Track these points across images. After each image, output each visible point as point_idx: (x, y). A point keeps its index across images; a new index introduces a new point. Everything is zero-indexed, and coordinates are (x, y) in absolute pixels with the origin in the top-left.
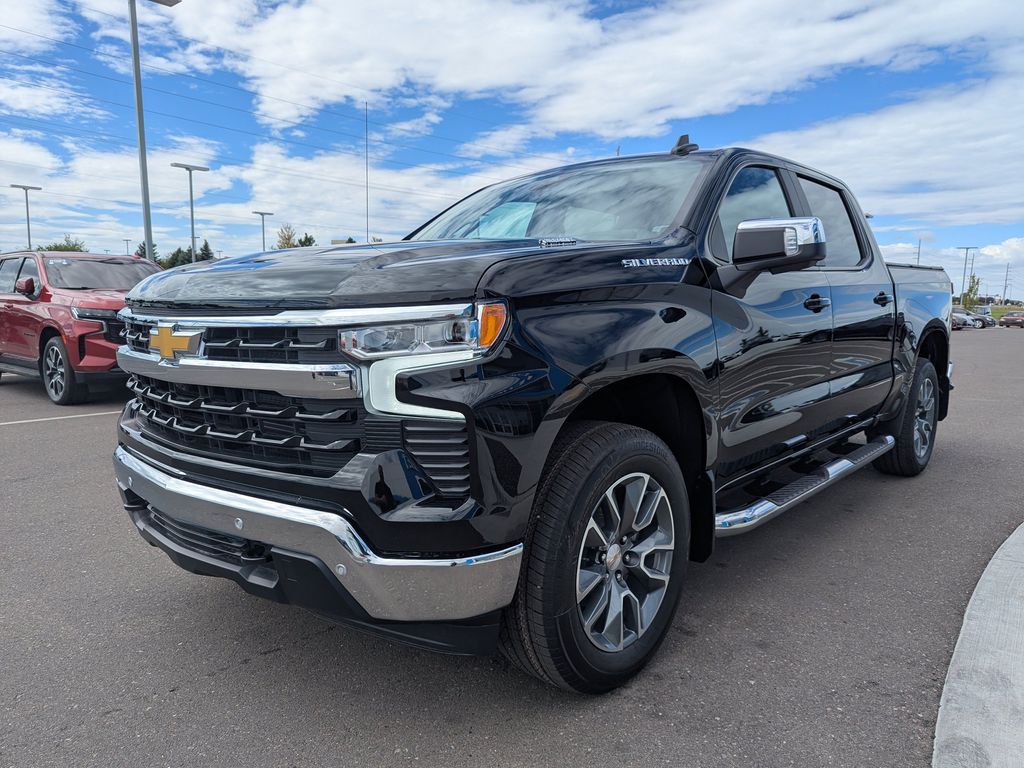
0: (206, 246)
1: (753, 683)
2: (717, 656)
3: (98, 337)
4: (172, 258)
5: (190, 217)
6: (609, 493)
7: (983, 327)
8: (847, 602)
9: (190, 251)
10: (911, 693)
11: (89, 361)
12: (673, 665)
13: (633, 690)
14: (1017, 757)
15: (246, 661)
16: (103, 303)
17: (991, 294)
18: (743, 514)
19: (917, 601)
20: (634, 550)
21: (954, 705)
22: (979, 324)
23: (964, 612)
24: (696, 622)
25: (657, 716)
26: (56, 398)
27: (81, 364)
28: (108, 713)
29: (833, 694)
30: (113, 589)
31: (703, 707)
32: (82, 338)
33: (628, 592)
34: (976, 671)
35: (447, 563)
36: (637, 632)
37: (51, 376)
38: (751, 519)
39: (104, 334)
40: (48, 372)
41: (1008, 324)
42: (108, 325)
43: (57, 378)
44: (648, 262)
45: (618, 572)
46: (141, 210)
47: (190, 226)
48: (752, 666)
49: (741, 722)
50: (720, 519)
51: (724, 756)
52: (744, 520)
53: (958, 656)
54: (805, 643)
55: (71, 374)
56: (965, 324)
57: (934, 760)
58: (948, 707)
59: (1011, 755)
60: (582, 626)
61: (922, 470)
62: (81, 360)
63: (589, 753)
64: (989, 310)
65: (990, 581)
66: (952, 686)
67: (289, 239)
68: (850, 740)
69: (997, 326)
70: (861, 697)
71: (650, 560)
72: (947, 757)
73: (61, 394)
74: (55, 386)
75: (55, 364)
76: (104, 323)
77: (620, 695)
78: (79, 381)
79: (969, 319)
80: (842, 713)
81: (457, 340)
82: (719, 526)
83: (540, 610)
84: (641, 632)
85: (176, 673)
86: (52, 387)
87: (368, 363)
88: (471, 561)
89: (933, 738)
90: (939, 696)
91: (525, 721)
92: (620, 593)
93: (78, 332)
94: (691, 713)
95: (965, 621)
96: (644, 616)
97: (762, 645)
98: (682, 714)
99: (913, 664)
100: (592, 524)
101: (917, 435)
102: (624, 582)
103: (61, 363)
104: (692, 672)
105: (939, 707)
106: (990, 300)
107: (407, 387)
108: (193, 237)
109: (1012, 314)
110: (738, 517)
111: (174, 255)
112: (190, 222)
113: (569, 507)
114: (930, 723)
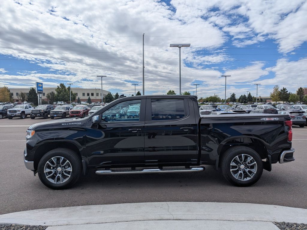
6: (52, 159)
33: (59, 175)
44: (69, 124)
45: (60, 172)
67: (277, 90)
84: (61, 182)
100: (48, 162)
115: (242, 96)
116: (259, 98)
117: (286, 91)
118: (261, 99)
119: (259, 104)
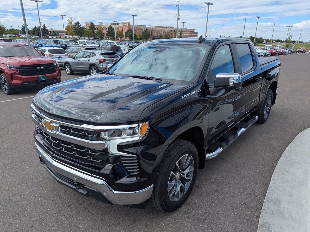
0: (44, 25)
1: (213, 205)
2: (205, 195)
3: (17, 74)
4: (34, 30)
5: (38, 14)
6: (177, 163)
7: (291, 53)
8: (240, 175)
9: (39, 27)
10: (254, 207)
11: (14, 82)
12: (193, 199)
13: (182, 209)
14: (279, 228)
15: (78, 201)
16: (17, 63)
17: (295, 40)
18: (214, 153)
19: (259, 173)
20: (183, 173)
21: (265, 211)
22: (290, 52)
23: (271, 177)
24: (199, 183)
25: (188, 217)
26: (6, 92)
27: (13, 82)
28: (43, 221)
29: (234, 208)
30: (37, 174)
31: (200, 214)
32: (12, 74)
33: (181, 184)
34: (272, 199)
35: (133, 192)
36: (183, 193)
37: (3, 85)
38: (216, 154)
39: (19, 73)
40: (2, 84)
41: (298, 52)
42: (20, 71)
43: (5, 86)
44: (189, 94)
45: (179, 179)
46: (21, 11)
47: (38, 17)
48: (214, 199)
49: (210, 218)
50: (207, 155)
51: (205, 231)
52: (214, 155)
53: (268, 194)
54: (228, 190)
55: (10, 85)
56: (285, 53)
57: (258, 230)
58: (263, 212)
59: (277, 228)
60: (169, 198)
61: (266, 121)
62: (12, 81)
63: (170, 231)
64: (293, 47)
65: (279, 165)
66: (265, 205)
67: (71, 23)
68: (237, 224)
69: (295, 53)
70: (241, 209)
71: (187, 175)
72: (261, 229)
73: (7, 91)
74: (5, 88)
75: (4, 82)
76: (18, 69)
77: (178, 210)
78: (13, 88)
79: (287, 51)
80: (236, 214)
81: (134, 133)
82: (207, 157)
83: (158, 197)
84: (184, 193)
85: (59, 206)
86: (4, 89)
87: (109, 140)
88: (140, 191)
89: (259, 222)
90: (261, 208)
91: (154, 220)
92: (179, 185)
93: (10, 72)
94: (197, 216)
95: (271, 181)
96: (185, 189)
97: (217, 191)
98: (195, 216)
99: (256, 197)
100: (172, 173)
101: (265, 112)
102: (180, 182)
103: (6, 82)
104: (198, 201)
105: (261, 211)
106: (295, 42)
107: (120, 148)
108: (40, 23)
109: (300, 48)
110: (212, 154)
111: (34, 28)
112: (38, 16)
113: (166, 171)
114: (258, 217)
115: (36, 27)
116: (51, 31)
117: (80, 25)
118: (53, 32)
119: (55, 37)
